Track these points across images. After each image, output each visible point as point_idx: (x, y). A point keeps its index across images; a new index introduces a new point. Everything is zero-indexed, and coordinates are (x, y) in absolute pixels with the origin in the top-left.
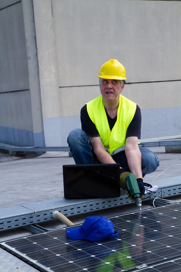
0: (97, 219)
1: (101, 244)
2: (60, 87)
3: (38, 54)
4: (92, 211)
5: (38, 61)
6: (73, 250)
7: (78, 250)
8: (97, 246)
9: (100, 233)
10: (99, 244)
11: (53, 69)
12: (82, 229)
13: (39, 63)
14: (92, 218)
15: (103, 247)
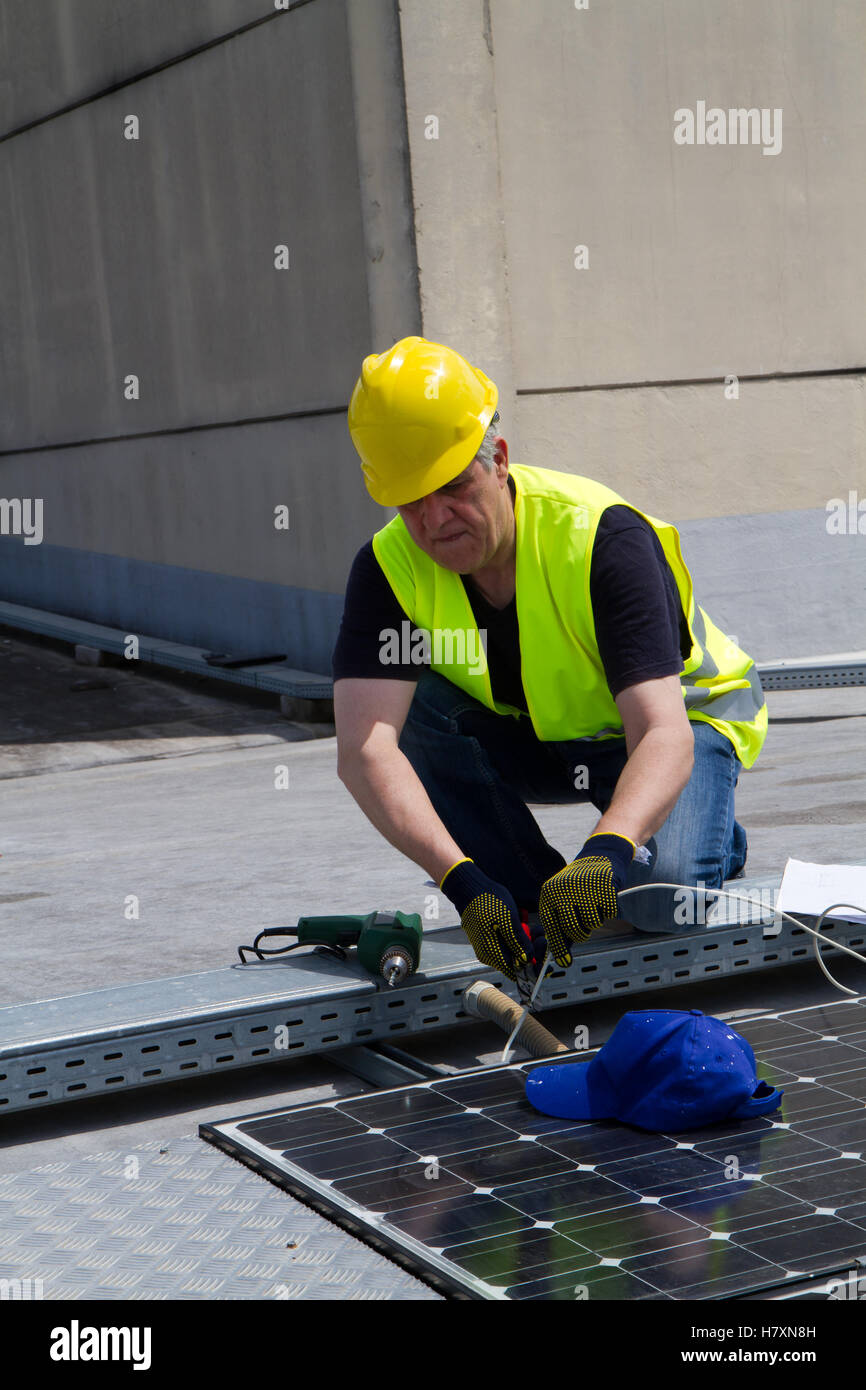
0: (671, 1025)
1: (689, 1146)
2: (520, 393)
3: (419, 237)
4: (652, 985)
5: (417, 270)
6: (555, 1170)
7: (582, 1168)
8: (670, 1155)
9: (686, 1089)
10: (681, 1146)
11: (489, 307)
12: (598, 1071)
13: (422, 277)
14: (649, 1017)
15: (700, 1158)
